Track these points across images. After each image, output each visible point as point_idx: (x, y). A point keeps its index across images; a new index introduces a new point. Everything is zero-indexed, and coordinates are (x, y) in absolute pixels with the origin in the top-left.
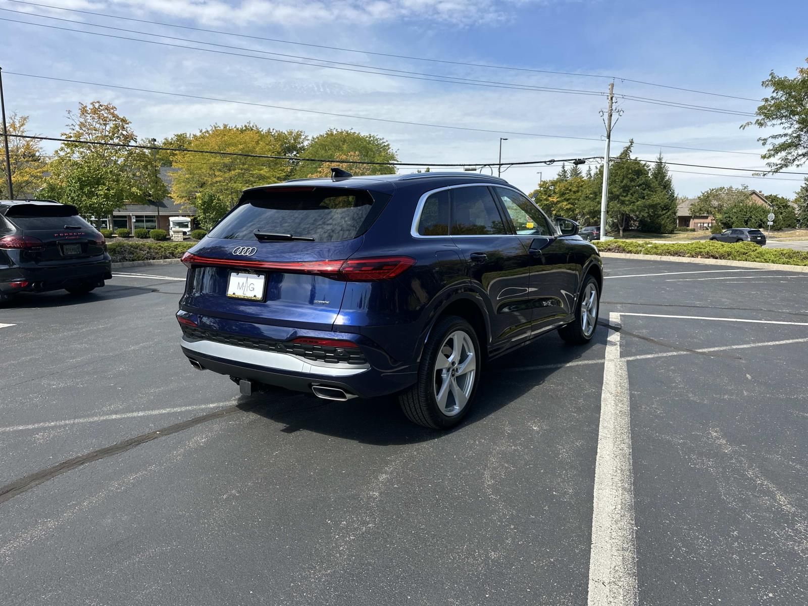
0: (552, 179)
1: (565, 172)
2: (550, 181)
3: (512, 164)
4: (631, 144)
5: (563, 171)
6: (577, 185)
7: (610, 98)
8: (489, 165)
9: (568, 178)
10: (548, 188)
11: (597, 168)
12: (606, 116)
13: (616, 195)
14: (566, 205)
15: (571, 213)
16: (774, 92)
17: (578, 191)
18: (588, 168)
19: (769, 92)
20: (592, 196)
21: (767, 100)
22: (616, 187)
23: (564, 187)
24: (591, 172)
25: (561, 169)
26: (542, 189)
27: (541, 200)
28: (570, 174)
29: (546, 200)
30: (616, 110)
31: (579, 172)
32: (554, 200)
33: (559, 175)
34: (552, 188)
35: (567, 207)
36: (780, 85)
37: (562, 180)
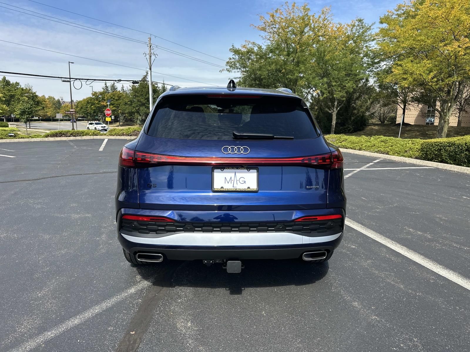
0: (100, 91)
1: (107, 87)
2: (99, 92)
3: (95, 80)
4: (147, 74)
5: (106, 87)
6: (117, 96)
7: (149, 46)
8: (79, 79)
9: (109, 91)
10: (98, 96)
11: (130, 86)
12: (148, 57)
13: (143, 103)
14: (113, 108)
15: (116, 112)
16: (233, 55)
17: (119, 100)
18: (122, 86)
19: (231, 55)
20: (129, 103)
21: (230, 59)
22: (143, 98)
23: (110, 96)
24: (124, 88)
25: (104, 86)
26: (94, 97)
27: (95, 104)
28: (110, 89)
29: (98, 104)
30: (153, 54)
31: (115, 88)
32: (104, 104)
33: (103, 89)
34: (100, 96)
35: (113, 109)
36: (236, 52)
37: (106, 92)
